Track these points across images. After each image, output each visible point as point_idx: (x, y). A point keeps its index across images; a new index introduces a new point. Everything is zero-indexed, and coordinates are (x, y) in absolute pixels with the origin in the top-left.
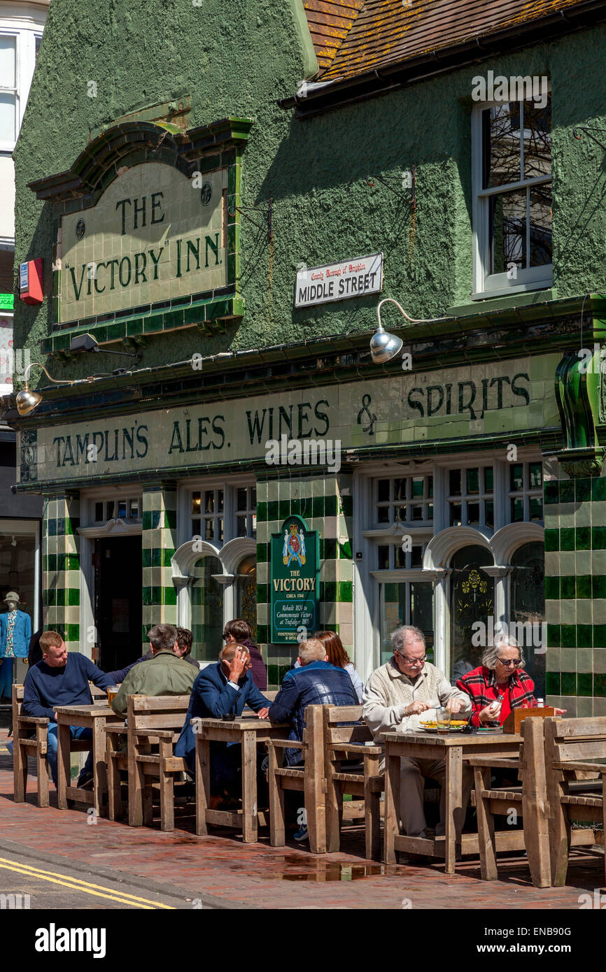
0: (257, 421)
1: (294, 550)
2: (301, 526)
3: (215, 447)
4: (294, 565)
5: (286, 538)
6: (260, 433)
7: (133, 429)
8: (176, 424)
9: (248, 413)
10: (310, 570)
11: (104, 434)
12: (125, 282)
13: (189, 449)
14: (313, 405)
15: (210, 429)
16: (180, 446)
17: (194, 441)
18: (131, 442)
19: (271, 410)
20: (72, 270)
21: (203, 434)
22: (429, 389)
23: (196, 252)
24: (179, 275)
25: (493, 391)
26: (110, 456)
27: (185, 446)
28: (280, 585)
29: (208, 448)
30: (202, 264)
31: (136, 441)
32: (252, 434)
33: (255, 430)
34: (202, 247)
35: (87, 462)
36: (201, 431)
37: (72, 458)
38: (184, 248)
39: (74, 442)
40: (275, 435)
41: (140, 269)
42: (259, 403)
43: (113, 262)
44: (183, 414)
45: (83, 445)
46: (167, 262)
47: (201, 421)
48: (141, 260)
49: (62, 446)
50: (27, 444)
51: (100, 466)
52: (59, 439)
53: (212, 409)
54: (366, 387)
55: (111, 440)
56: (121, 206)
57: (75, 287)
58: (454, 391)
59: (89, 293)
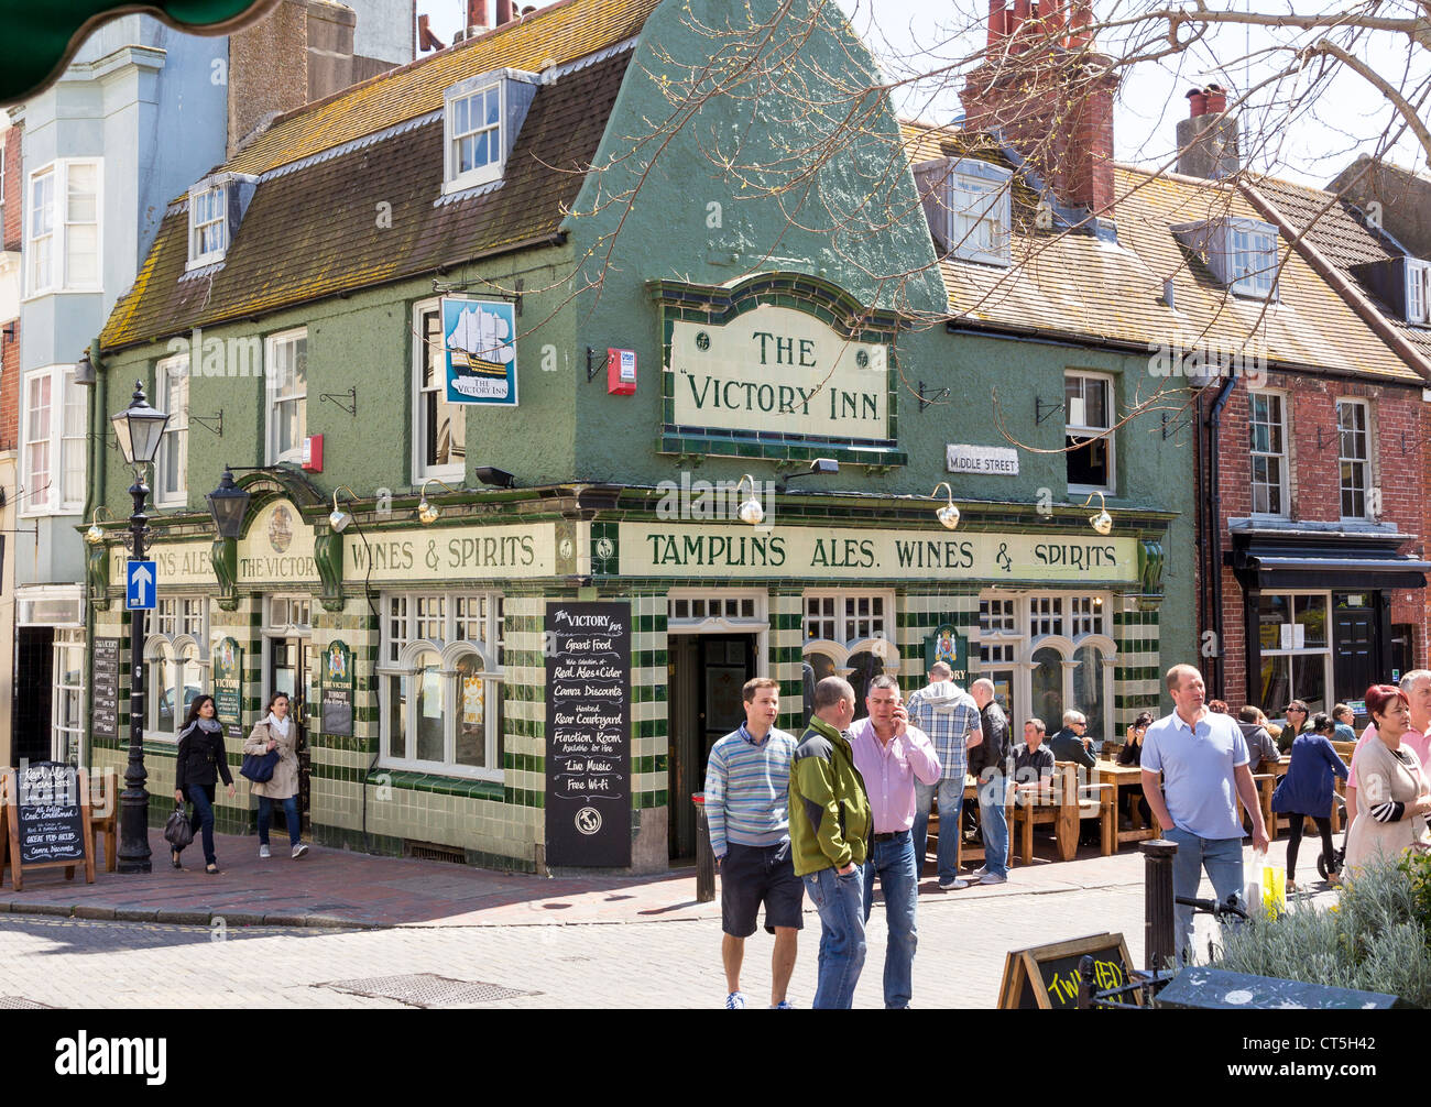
0: (906, 549)
1: (946, 648)
3: (863, 565)
4: (946, 660)
5: (939, 641)
6: (909, 559)
7: (764, 539)
8: (820, 541)
9: (898, 543)
10: (961, 664)
11: (726, 541)
12: (767, 406)
13: (834, 564)
14: (959, 545)
15: (857, 549)
16: (824, 560)
17: (840, 558)
18: (763, 551)
19: (920, 543)
20: (691, 377)
21: (850, 553)
22: (1051, 547)
23: (853, 405)
24: (833, 417)
25: (1093, 554)
26: (734, 560)
27: (829, 561)
29: (856, 565)
30: (860, 415)
31: (768, 550)
32: (902, 559)
33: (904, 555)
34: (859, 401)
35: (700, 563)
36: (847, 551)
37: (676, 557)
38: (839, 397)
39: (680, 543)
40: (925, 562)
41: (786, 399)
42: (908, 537)
43: (749, 385)
44: (826, 534)
45: (693, 546)
46: (821, 403)
47: (847, 542)
48: (787, 393)
49: (662, 544)
50: (601, 536)
51: (720, 569)
52: (656, 537)
53: (859, 535)
54: (1000, 538)
55: (736, 546)
56: (760, 337)
57: (695, 394)
58: (1068, 550)
59: (717, 404)
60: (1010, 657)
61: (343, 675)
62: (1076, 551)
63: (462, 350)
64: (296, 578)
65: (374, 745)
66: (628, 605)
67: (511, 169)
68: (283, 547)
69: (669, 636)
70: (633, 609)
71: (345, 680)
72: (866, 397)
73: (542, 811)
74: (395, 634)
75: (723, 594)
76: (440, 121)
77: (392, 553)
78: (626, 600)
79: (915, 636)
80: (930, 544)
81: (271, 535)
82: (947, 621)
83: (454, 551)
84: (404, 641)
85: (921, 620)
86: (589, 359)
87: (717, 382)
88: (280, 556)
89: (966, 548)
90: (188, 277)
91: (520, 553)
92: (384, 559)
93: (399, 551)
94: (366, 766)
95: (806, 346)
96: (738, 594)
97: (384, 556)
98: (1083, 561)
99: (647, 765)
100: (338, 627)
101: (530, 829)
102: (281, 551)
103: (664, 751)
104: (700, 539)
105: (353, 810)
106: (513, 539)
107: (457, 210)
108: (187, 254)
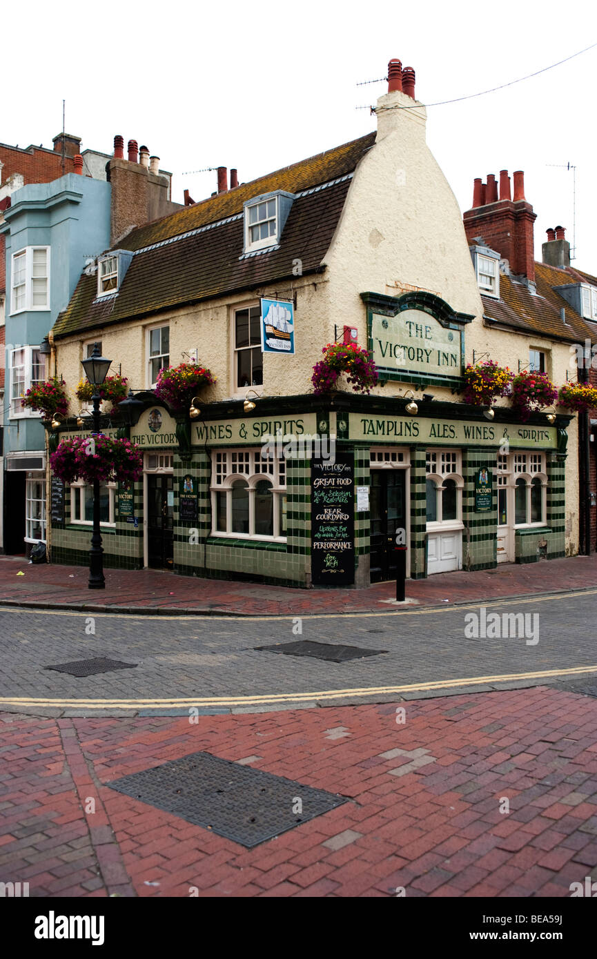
0: (468, 430)
1: (484, 477)
2: (487, 470)
3: (450, 437)
4: (483, 484)
5: (481, 474)
6: (469, 435)
8: (433, 425)
9: (465, 427)
10: (489, 485)
11: (394, 423)
12: (412, 358)
13: (439, 436)
14: (488, 429)
15: (448, 429)
16: (435, 434)
17: (441, 434)
18: (410, 429)
19: (473, 427)
20: (380, 342)
22: (524, 431)
23: (447, 359)
24: (439, 365)
25: (540, 434)
26: (397, 433)
27: (437, 435)
28: (478, 491)
29: (447, 437)
30: (450, 364)
31: (412, 428)
32: (466, 434)
33: (467, 433)
34: (450, 357)
35: (383, 434)
36: (444, 430)
37: (373, 431)
38: (441, 355)
39: (375, 423)
40: (475, 437)
41: (420, 355)
42: (469, 424)
43: (404, 347)
44: (436, 422)
45: (381, 426)
46: (433, 358)
47: (444, 426)
48: (420, 351)
49: (367, 424)
50: (341, 420)
51: (391, 438)
52: (365, 421)
53: (449, 422)
54: (505, 426)
55: (398, 425)
56: (408, 324)
57: (382, 350)
58: (531, 432)
59: (391, 356)
60: (505, 483)
61: (192, 491)
62: (534, 433)
63: (271, 326)
64: (165, 445)
65: (209, 526)
66: (353, 454)
67: (282, 239)
68: (157, 430)
69: (371, 470)
70: (355, 455)
71: (193, 494)
72: (452, 356)
73: (310, 556)
74: (219, 471)
75: (391, 450)
76: (242, 218)
77: (220, 431)
78: (352, 451)
79: (471, 471)
80: (477, 428)
81: (149, 424)
82: (485, 465)
83: (257, 429)
84: (225, 474)
85: (474, 464)
86: (336, 330)
87: (391, 345)
88: (155, 434)
89: (491, 430)
90: (98, 300)
91: (295, 428)
92: (215, 434)
93: (224, 429)
94: (206, 536)
95: (428, 329)
96: (397, 450)
97: (215, 432)
98: (537, 438)
99: (362, 533)
100: (189, 468)
101: (302, 566)
102: (155, 431)
103: (368, 527)
104: (383, 422)
105: (198, 557)
106: (291, 422)
107: (253, 260)
108: (97, 290)
